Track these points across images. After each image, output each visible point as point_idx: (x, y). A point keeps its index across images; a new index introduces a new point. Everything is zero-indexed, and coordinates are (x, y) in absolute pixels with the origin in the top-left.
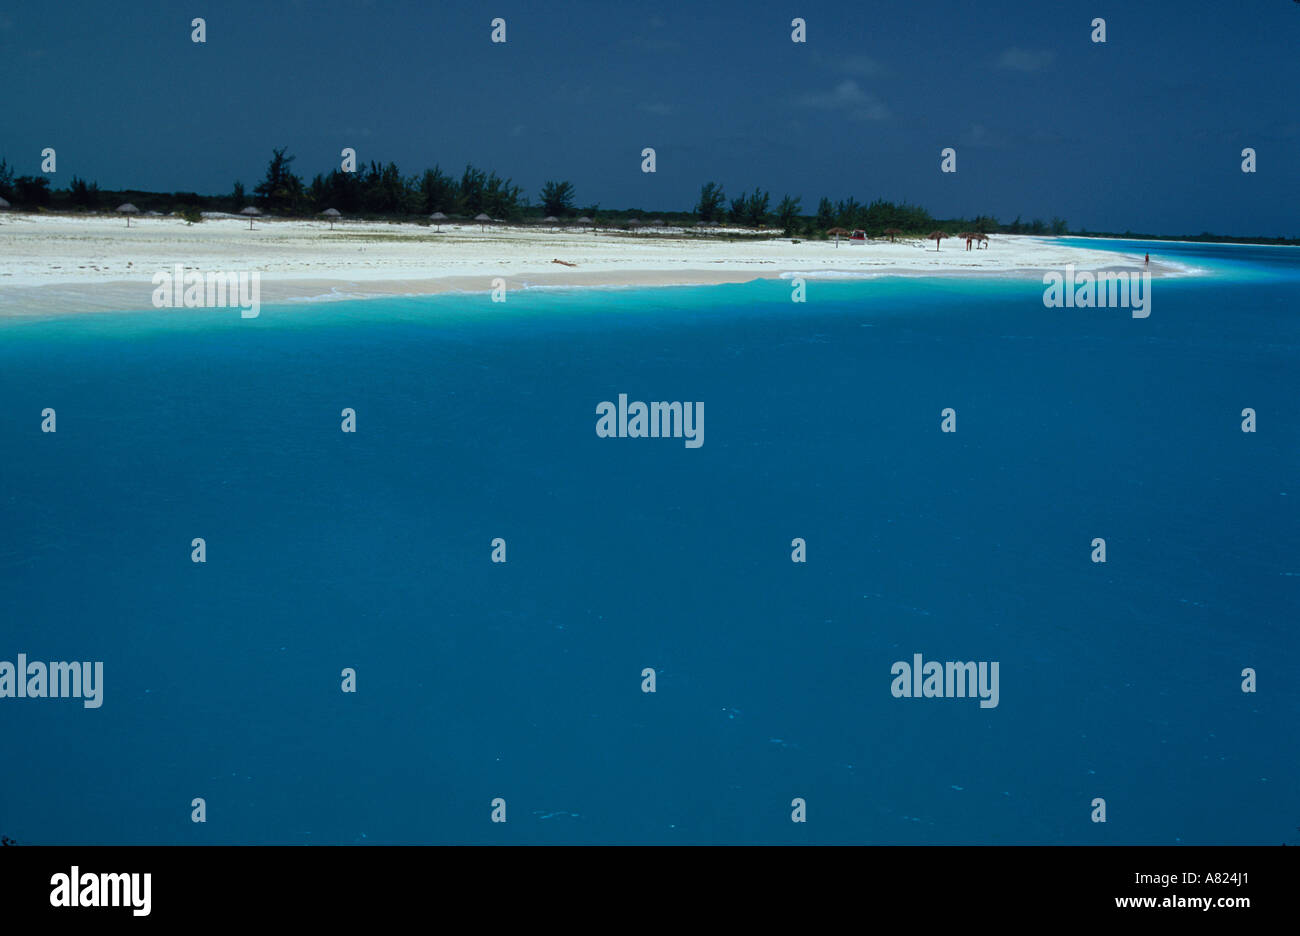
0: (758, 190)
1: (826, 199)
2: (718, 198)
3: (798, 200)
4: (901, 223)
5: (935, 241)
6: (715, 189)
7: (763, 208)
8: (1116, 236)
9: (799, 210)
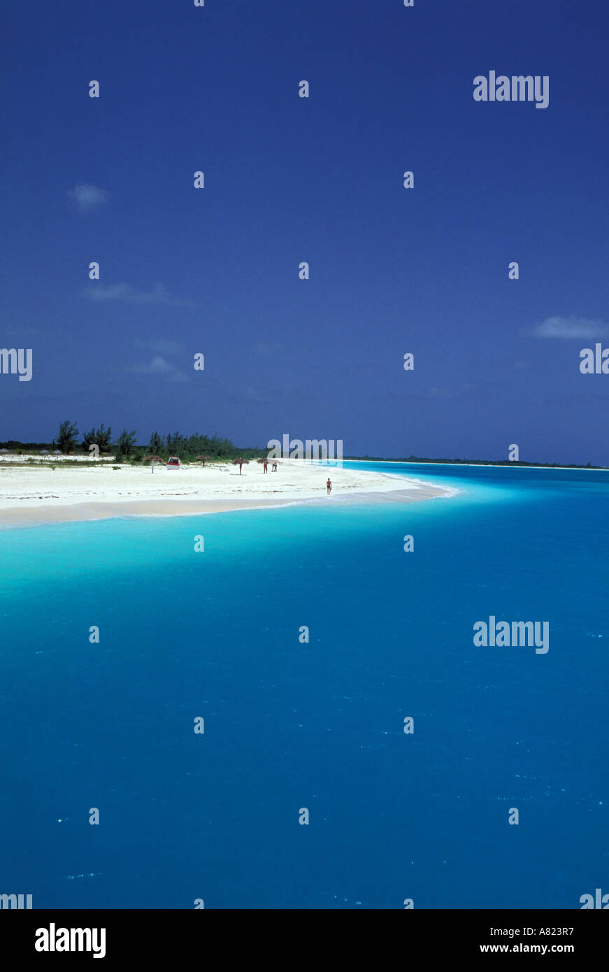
0: (102, 425)
1: (156, 434)
2: (72, 432)
3: (133, 434)
4: (213, 451)
5: (238, 465)
6: (69, 426)
7: (106, 441)
8: (359, 459)
9: (134, 441)
